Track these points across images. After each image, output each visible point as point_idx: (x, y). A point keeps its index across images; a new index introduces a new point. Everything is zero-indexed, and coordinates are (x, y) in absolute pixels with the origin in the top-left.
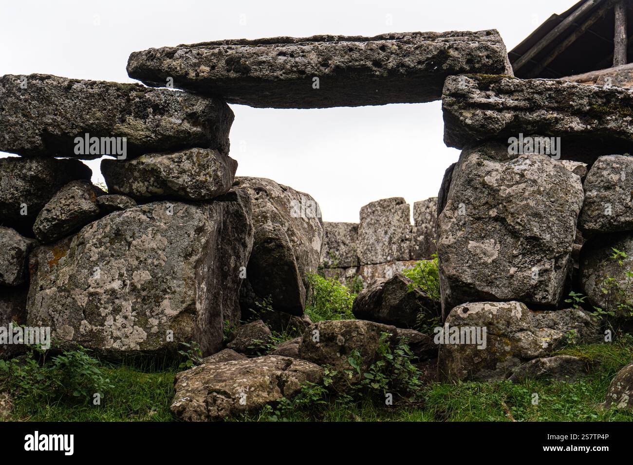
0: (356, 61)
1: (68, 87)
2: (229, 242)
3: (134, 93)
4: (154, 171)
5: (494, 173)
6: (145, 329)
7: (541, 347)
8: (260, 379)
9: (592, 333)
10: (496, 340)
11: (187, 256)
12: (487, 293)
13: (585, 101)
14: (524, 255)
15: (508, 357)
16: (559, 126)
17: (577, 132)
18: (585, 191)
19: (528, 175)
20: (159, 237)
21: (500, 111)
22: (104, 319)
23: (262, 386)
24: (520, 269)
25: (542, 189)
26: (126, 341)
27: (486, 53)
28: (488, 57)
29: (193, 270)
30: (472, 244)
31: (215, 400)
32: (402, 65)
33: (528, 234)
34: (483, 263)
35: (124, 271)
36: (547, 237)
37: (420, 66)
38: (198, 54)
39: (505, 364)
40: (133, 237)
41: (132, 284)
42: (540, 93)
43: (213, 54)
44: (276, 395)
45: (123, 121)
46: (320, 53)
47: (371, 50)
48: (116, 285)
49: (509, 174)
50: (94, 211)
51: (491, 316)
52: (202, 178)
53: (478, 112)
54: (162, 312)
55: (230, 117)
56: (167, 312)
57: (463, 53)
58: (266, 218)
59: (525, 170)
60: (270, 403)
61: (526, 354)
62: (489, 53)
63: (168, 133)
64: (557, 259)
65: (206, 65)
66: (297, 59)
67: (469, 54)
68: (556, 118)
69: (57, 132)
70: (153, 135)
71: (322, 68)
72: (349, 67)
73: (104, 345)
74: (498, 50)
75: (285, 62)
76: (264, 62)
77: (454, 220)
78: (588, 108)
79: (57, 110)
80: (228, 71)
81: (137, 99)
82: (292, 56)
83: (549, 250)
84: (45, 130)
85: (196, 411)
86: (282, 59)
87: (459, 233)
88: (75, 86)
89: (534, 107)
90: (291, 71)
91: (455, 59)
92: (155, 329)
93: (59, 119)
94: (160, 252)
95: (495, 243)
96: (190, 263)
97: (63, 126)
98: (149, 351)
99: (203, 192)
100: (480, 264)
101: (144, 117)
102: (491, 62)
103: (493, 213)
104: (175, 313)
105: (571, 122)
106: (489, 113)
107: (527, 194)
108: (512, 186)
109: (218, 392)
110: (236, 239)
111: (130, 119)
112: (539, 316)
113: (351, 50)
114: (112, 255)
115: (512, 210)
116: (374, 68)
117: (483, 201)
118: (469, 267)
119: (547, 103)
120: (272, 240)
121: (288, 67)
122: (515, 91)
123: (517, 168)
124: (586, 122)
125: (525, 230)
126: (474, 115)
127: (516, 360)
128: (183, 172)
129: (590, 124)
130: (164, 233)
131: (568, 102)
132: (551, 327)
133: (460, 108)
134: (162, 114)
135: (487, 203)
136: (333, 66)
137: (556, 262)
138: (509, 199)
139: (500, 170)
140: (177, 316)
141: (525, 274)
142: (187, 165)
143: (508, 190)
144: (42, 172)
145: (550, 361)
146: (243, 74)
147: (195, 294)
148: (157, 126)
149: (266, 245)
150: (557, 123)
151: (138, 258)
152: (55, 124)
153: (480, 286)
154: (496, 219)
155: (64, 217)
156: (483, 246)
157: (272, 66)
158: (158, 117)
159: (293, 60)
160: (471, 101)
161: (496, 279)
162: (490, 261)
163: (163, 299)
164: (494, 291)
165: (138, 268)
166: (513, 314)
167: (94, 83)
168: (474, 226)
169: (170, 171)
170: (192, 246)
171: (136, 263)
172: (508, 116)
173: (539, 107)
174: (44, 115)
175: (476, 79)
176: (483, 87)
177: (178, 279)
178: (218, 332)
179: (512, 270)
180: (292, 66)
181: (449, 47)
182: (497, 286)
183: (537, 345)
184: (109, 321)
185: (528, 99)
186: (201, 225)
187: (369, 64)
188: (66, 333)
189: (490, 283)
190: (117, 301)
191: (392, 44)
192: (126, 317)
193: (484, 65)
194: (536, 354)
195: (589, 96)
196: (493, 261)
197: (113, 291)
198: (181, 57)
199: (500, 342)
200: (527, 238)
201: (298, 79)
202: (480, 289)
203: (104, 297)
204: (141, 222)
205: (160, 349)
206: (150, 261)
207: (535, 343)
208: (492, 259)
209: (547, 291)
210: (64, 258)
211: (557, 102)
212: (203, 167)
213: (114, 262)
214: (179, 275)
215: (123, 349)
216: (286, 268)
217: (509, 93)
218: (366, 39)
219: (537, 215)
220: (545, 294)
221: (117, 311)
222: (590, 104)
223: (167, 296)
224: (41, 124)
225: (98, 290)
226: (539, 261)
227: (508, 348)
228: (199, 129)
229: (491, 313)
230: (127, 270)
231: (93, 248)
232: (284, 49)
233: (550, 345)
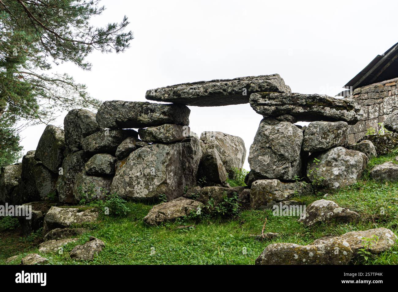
0: (217, 90)
1: (123, 105)
2: (186, 157)
3: (144, 105)
4: (151, 133)
5: (268, 130)
6: (148, 190)
7: (284, 197)
8: (178, 208)
9: (307, 191)
10: (266, 194)
11: (163, 163)
12: (265, 176)
13: (304, 101)
14: (279, 161)
15: (271, 201)
16: (294, 111)
17: (301, 113)
18: (304, 136)
19: (280, 130)
20: (154, 156)
21: (270, 106)
22: (134, 186)
23: (178, 211)
24: (277, 167)
25: (285, 136)
26: (141, 194)
27: (266, 84)
28: (267, 85)
29: (166, 168)
30: (260, 157)
31: (159, 216)
32: (233, 90)
33: (279, 153)
34: (264, 165)
35: (141, 169)
36: (287, 154)
37: (240, 91)
38: (165, 90)
39: (270, 203)
40: (145, 157)
41: (144, 174)
42: (285, 98)
43: (169, 90)
44: (183, 214)
45: (140, 116)
46: (204, 88)
47: (222, 85)
48: (138, 174)
49: (273, 130)
50: (134, 148)
51: (264, 185)
52: (167, 135)
53: (262, 107)
54: (154, 184)
55: (189, 111)
56: (156, 184)
57: (256, 84)
58: (213, 147)
59: (280, 128)
60: (180, 217)
61: (278, 199)
62: (267, 84)
63: (155, 119)
64: (292, 163)
65: (167, 94)
66: (196, 91)
67: (259, 85)
68: (292, 108)
69: (120, 120)
70: (150, 120)
71: (205, 93)
72: (214, 92)
73: (134, 195)
74: (271, 82)
75: (193, 92)
76: (185, 92)
77: (254, 148)
78: (305, 103)
79: (120, 113)
80: (174, 96)
81: (145, 108)
82: (195, 89)
83: (287, 159)
84: (116, 120)
85: (151, 220)
86: (191, 90)
87: (256, 153)
88: (125, 104)
89: (283, 104)
90: (194, 95)
91: (253, 87)
92: (151, 190)
93: (120, 116)
94: (154, 162)
95: (269, 157)
96: (164, 166)
97: (122, 118)
98: (149, 198)
99: (168, 140)
100: (263, 165)
101: (147, 114)
102: (269, 87)
103: (267, 145)
104: (159, 184)
105: (299, 109)
106: (266, 107)
107: (279, 138)
108: (274, 135)
109: (161, 213)
110: (188, 156)
111: (143, 115)
112: (286, 185)
113: (215, 86)
114: (138, 164)
115: (273, 144)
116: (224, 92)
117: (264, 141)
118: (259, 166)
119: (288, 102)
120: (210, 155)
121: (193, 93)
122: (276, 98)
123: (277, 128)
124: (305, 109)
125: (278, 152)
126: (260, 108)
127: (274, 202)
128: (161, 133)
129: (306, 110)
130: (155, 155)
131: (296, 101)
132: (291, 189)
133: (256, 106)
134: (153, 113)
135: (265, 141)
136: (208, 92)
137: (291, 164)
138: (273, 140)
139: (271, 128)
140: (160, 185)
141: (279, 169)
142: (162, 130)
143: (273, 136)
144: (117, 135)
145: (287, 202)
146: (179, 97)
147: (166, 177)
148: (152, 117)
149: (208, 157)
150: (293, 110)
151: (146, 164)
152: (119, 118)
153: (262, 173)
154: (269, 148)
155: (123, 150)
156: (264, 158)
157: (188, 93)
158: (152, 114)
159: (195, 91)
160: (259, 103)
161: (268, 171)
162: (266, 164)
163: (154, 179)
164: (267, 175)
165: (146, 168)
166: (273, 184)
167: (132, 102)
168: (261, 150)
169: (156, 133)
170: (165, 160)
171: (146, 166)
172: (273, 108)
173: (286, 104)
174: (116, 115)
175: (261, 94)
176: (264, 97)
177: (160, 172)
178: (181, 190)
179: (274, 167)
180: (195, 93)
181: (251, 83)
182: (269, 173)
183: (282, 196)
184: (136, 187)
185: (281, 101)
186: (168, 152)
187: (221, 91)
188: (122, 191)
189: (266, 172)
190: (138, 180)
191: (229, 83)
192: (141, 186)
193: (266, 88)
194: (282, 200)
195: (305, 99)
196: (267, 164)
197: (137, 176)
198: (159, 92)
199: (268, 195)
200: (279, 155)
201: (198, 97)
202: (262, 174)
203: (134, 179)
204: (147, 151)
205: (152, 197)
206: (150, 165)
207: (282, 195)
208: (267, 163)
209: (288, 175)
210: (124, 165)
211: (292, 102)
212: (168, 131)
213: (138, 166)
214: (160, 170)
215: (140, 197)
216: (214, 166)
217: (273, 99)
218: (230, 80)
219: (282, 146)
220: (287, 176)
221: (139, 183)
222: (306, 102)
223: (156, 178)
224: (115, 118)
225: (133, 176)
226: (284, 164)
227: (271, 197)
228: (167, 117)
229: (265, 184)
230: (143, 169)
231: (131, 161)
232: (192, 87)
233: (288, 196)
